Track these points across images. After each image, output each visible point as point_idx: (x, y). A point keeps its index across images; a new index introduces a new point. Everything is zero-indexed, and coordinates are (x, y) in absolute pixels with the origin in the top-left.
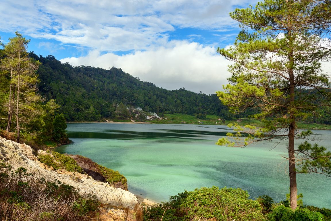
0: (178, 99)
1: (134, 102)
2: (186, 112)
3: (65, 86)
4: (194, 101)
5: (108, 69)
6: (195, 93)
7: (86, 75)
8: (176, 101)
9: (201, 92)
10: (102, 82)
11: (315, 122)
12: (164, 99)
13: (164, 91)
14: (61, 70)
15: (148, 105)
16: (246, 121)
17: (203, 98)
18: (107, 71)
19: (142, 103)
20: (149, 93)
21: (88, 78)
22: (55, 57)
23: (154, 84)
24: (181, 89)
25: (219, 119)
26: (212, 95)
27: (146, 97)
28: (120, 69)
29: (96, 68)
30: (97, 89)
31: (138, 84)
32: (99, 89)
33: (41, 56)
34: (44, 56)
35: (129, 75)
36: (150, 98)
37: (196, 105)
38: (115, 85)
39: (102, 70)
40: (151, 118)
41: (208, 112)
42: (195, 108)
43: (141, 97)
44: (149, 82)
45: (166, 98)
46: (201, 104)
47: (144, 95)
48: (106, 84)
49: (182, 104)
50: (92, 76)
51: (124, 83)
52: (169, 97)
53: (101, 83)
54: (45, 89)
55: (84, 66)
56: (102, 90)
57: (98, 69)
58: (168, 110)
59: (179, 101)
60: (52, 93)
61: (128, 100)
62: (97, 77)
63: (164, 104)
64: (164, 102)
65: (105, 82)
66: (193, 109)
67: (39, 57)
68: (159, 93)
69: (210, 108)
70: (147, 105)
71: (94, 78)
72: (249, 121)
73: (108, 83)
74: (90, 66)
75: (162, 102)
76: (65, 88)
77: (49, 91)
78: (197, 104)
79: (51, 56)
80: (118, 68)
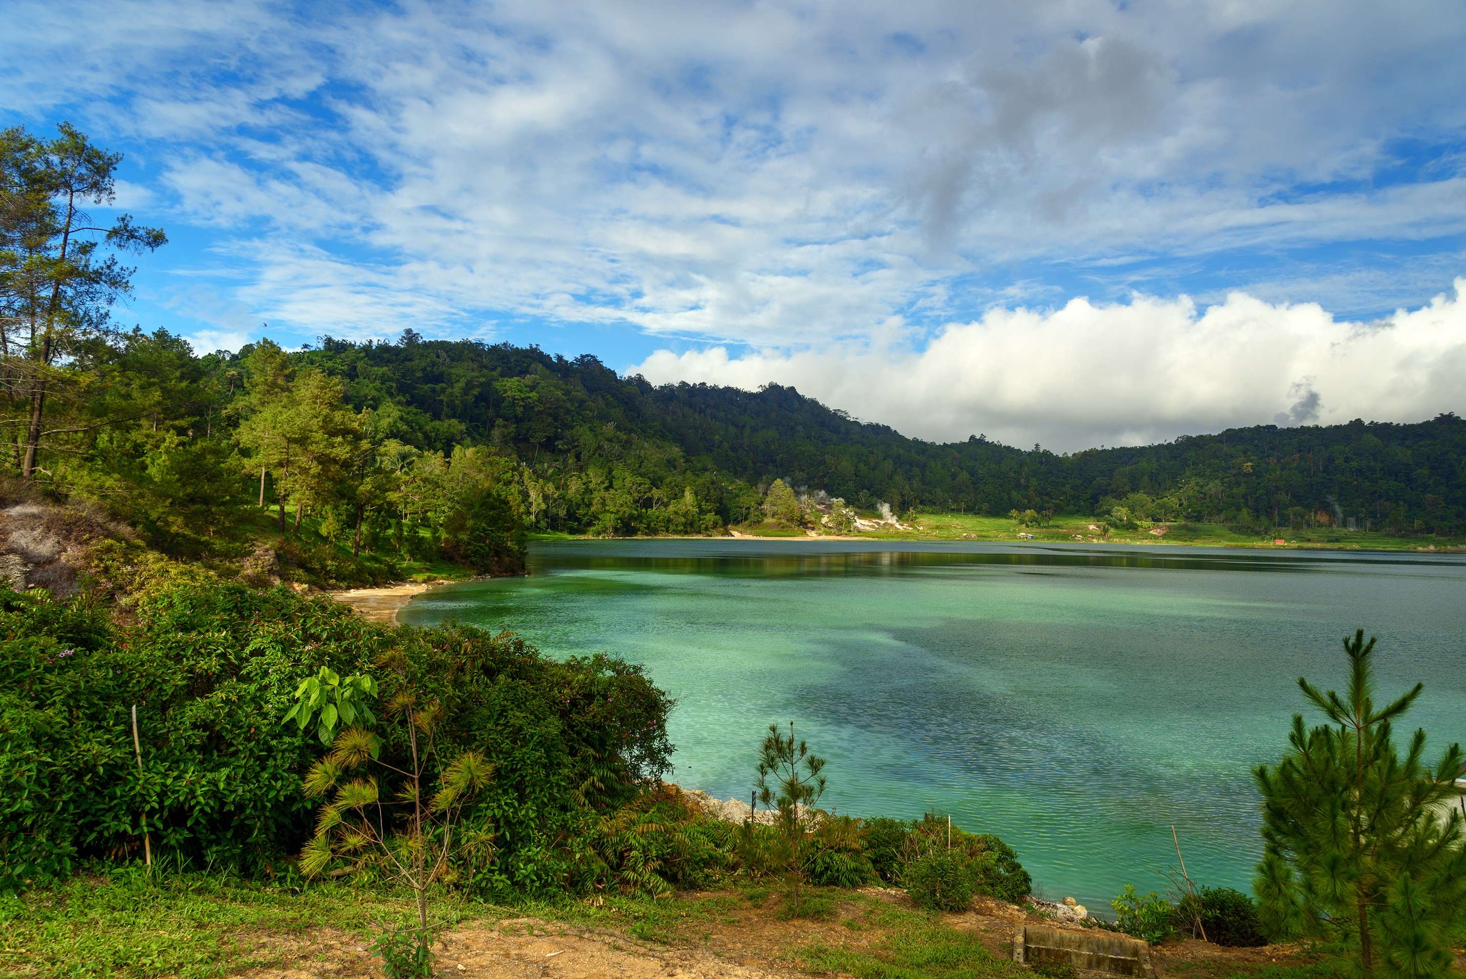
0: (962, 469)
1: (826, 480)
2: (985, 506)
3: (618, 438)
4: (1012, 475)
5: (755, 389)
6: (1019, 450)
7: (691, 407)
8: (954, 476)
9: (1037, 445)
10: (736, 426)
11: (1430, 530)
12: (916, 470)
13: (919, 446)
14: (613, 395)
15: (869, 489)
16: (1184, 532)
17: (1041, 463)
18: (752, 394)
19: (851, 484)
20: (871, 452)
21: (696, 415)
22: (599, 359)
23: (893, 428)
24: (972, 437)
25: (1091, 527)
26: (1074, 455)
27: (862, 466)
28: (793, 389)
29: (721, 387)
30: (719, 447)
31: (842, 429)
32: (726, 445)
33: (560, 358)
34: (569, 358)
35: (817, 403)
36: (874, 469)
37: (1018, 486)
38: (772, 433)
39: (736, 392)
40: (872, 527)
41: (1056, 505)
42: (1014, 494)
43: (846, 465)
44: (877, 425)
45: (923, 467)
46: (1034, 482)
47: (856, 460)
48: (747, 431)
49: (974, 483)
50: (708, 411)
51: (800, 428)
52: (933, 464)
53: (732, 429)
54: (559, 444)
55: (688, 385)
56: (733, 449)
57: (728, 389)
58: (930, 501)
59: (964, 476)
60: (578, 457)
61: (808, 474)
62: (722, 414)
63: (916, 483)
64: (917, 478)
65: (744, 427)
66: (1010, 498)
67: (554, 360)
68: (901, 451)
69: (1064, 493)
70: (863, 488)
71: (713, 417)
72: (1194, 530)
73: (754, 430)
74: (704, 384)
75: (909, 479)
76: (619, 441)
77: (569, 450)
78: (1022, 481)
79: (587, 356)
80: (786, 385)
